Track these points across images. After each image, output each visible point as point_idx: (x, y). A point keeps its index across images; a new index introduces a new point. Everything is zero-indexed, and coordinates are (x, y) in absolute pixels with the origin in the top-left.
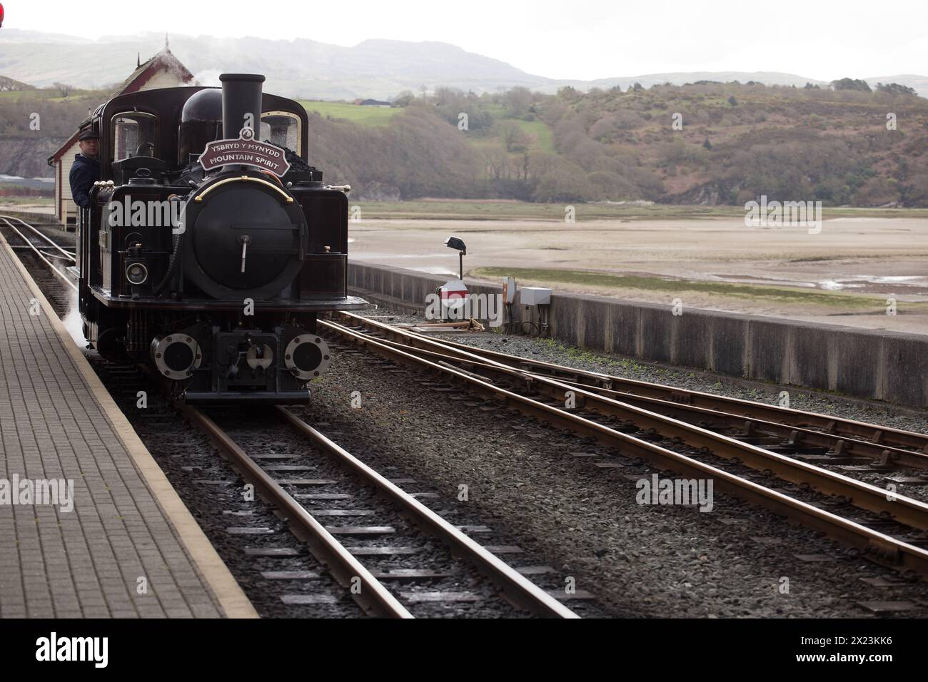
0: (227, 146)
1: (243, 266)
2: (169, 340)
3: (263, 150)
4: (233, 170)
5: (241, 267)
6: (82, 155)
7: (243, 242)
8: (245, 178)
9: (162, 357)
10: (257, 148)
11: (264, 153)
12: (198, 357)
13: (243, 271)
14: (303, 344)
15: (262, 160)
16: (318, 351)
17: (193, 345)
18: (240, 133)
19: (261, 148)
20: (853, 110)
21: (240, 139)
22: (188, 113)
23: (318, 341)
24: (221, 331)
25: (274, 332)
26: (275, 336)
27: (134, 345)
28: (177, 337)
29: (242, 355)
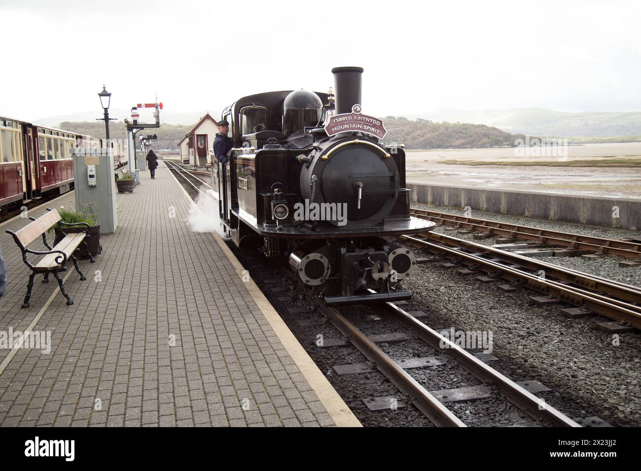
0: (344, 118)
1: (359, 204)
2: (308, 258)
3: (368, 121)
4: (346, 135)
5: (357, 205)
6: (219, 134)
7: (359, 186)
8: (357, 141)
9: (304, 271)
10: (364, 119)
11: (369, 122)
12: (328, 269)
13: (359, 207)
14: (399, 255)
15: (368, 127)
16: (408, 259)
17: (325, 261)
18: (352, 109)
19: (367, 119)
20: (391, 124)
21: (352, 113)
22: (288, 105)
23: (408, 252)
24: (347, 252)
25: (383, 250)
26: (384, 253)
27: (271, 253)
28: (313, 256)
29: (367, 270)
